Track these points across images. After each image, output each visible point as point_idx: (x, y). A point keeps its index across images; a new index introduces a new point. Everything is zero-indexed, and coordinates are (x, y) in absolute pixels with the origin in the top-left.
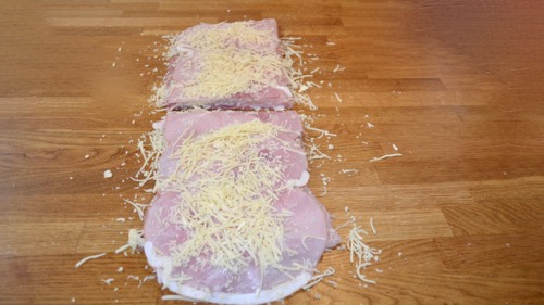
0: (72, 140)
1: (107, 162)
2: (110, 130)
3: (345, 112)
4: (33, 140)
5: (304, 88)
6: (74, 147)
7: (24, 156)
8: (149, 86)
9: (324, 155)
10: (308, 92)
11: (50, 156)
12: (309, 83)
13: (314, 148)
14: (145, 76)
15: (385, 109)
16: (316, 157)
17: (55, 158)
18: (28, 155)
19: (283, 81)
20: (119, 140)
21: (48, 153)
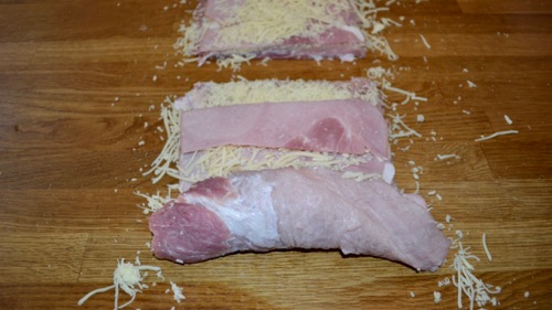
0: (75, 105)
1: (119, 139)
2: (124, 90)
3: (435, 63)
4: (28, 105)
5: (378, 27)
6: (78, 115)
7: (16, 128)
8: (175, 25)
9: (412, 132)
10: (385, 33)
11: (48, 130)
12: (385, 20)
13: (397, 119)
14: (171, 9)
15: (489, 60)
16: (402, 134)
17: (54, 133)
18: (20, 127)
19: (351, 18)
20: (137, 104)
21: (45, 124)
